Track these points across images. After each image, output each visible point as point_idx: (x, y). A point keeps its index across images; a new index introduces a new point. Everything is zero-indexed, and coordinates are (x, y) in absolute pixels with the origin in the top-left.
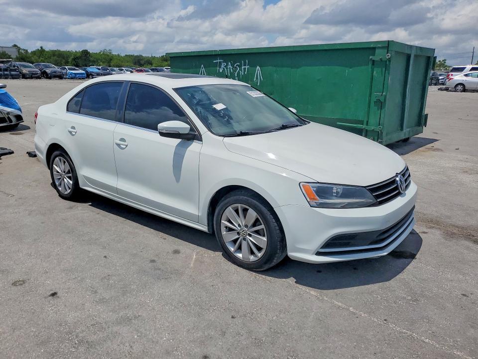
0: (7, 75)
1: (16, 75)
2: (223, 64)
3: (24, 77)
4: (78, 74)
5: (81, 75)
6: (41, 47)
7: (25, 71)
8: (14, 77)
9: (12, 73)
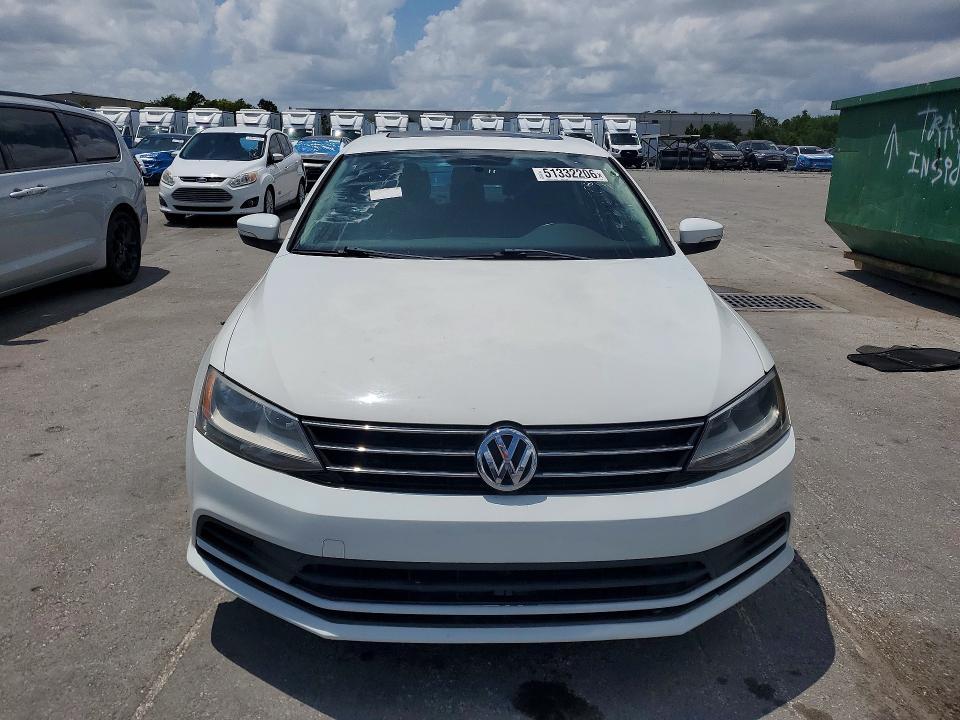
0: (685, 162)
1: (699, 162)
2: (936, 120)
3: (715, 166)
4: (816, 160)
5: (823, 164)
6: (805, 112)
7: (717, 155)
8: (695, 167)
9: (695, 159)
